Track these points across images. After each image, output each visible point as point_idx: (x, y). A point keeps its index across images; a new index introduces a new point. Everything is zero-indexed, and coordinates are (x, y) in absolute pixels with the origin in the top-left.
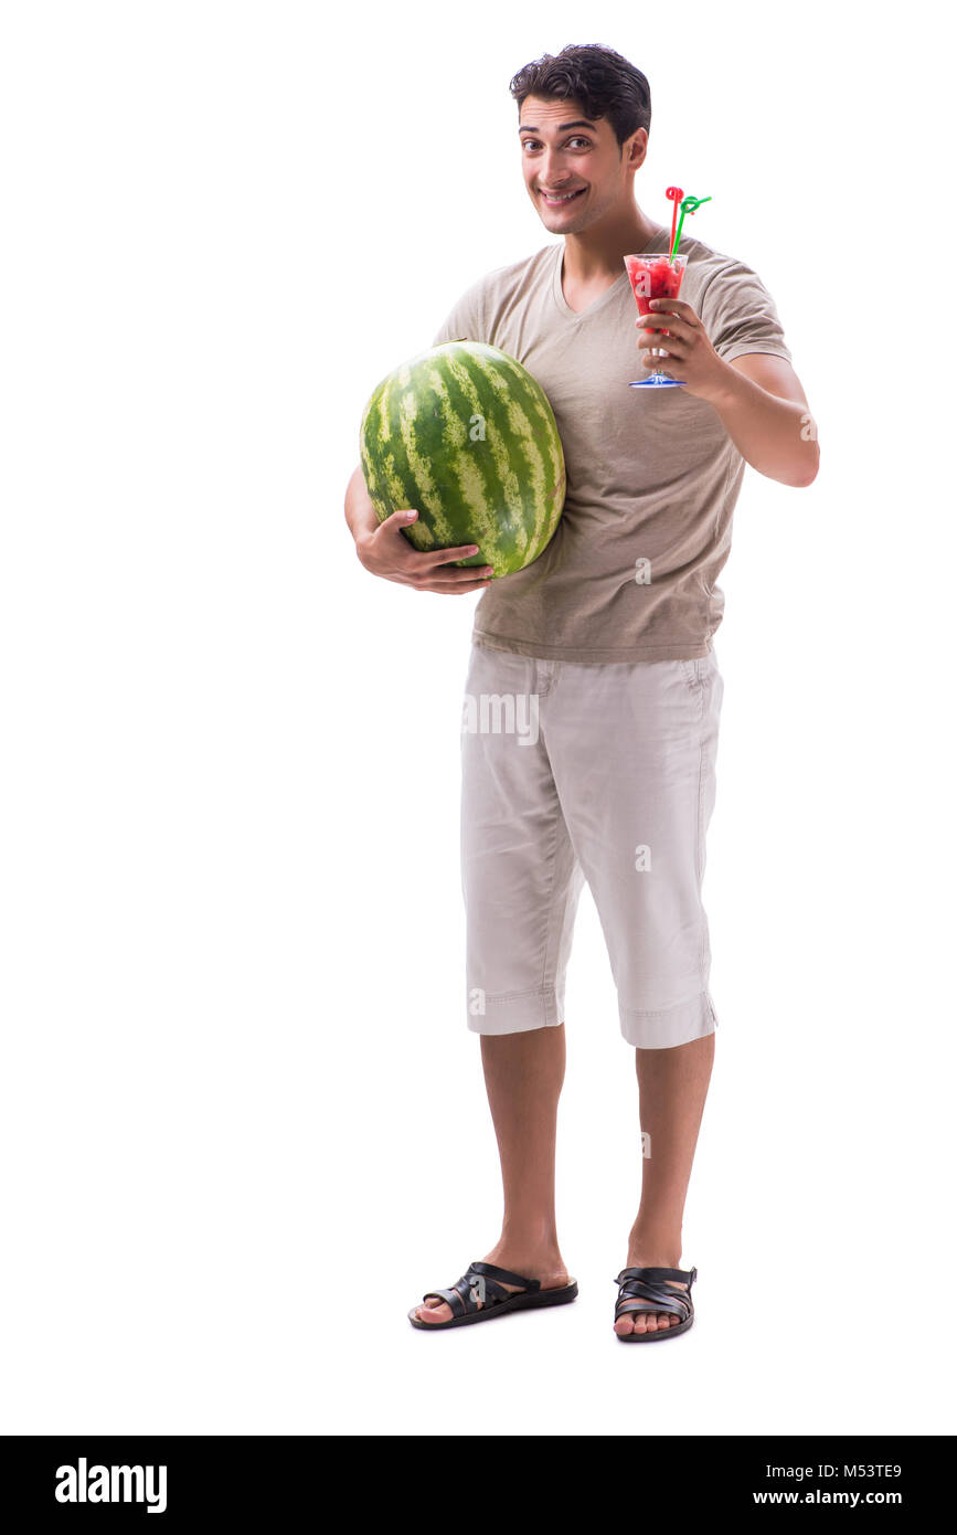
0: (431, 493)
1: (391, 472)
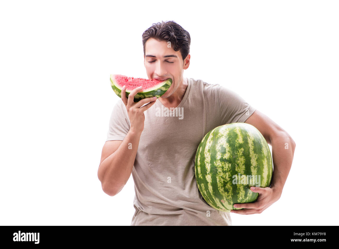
0: (255, 167)
1: (241, 154)
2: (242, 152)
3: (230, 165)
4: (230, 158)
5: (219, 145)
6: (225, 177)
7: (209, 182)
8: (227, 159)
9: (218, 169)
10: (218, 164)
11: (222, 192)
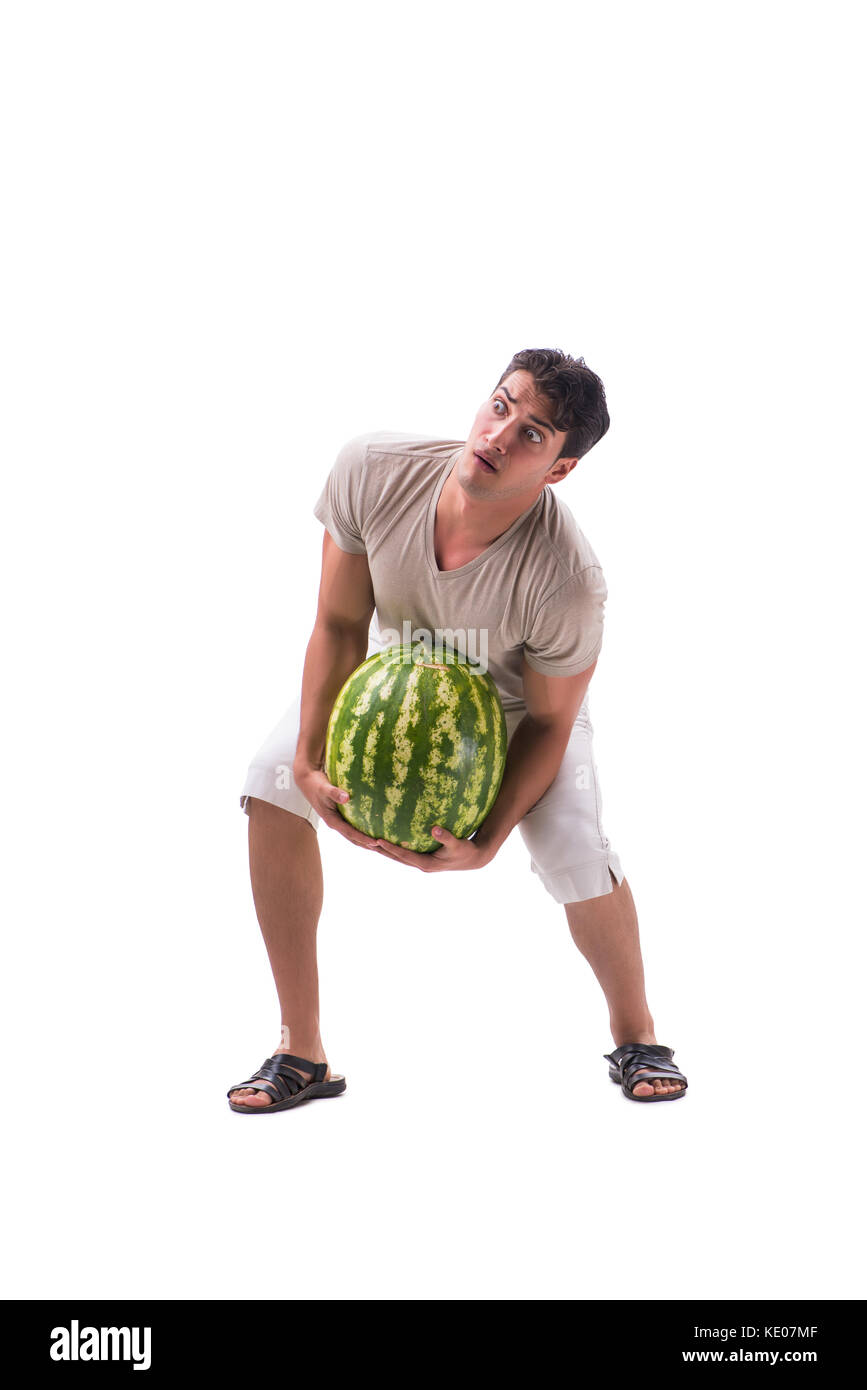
1: (481, 761)
2: (483, 756)
3: (456, 784)
4: (458, 769)
5: (439, 731)
6: (438, 807)
7: (393, 804)
8: (452, 768)
9: (426, 785)
10: (429, 775)
11: (418, 832)
